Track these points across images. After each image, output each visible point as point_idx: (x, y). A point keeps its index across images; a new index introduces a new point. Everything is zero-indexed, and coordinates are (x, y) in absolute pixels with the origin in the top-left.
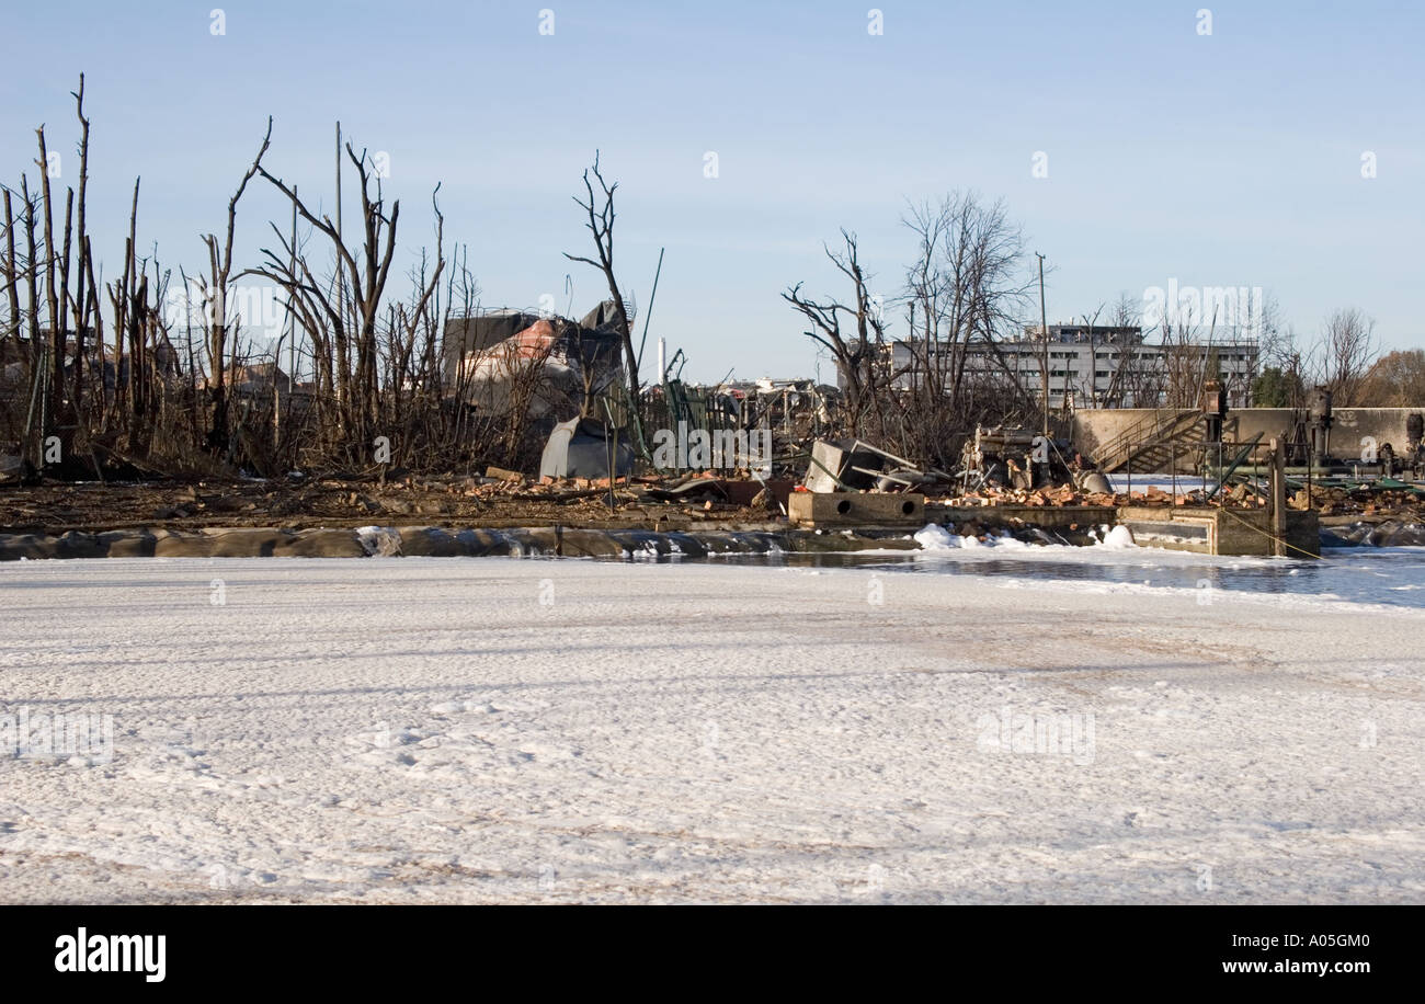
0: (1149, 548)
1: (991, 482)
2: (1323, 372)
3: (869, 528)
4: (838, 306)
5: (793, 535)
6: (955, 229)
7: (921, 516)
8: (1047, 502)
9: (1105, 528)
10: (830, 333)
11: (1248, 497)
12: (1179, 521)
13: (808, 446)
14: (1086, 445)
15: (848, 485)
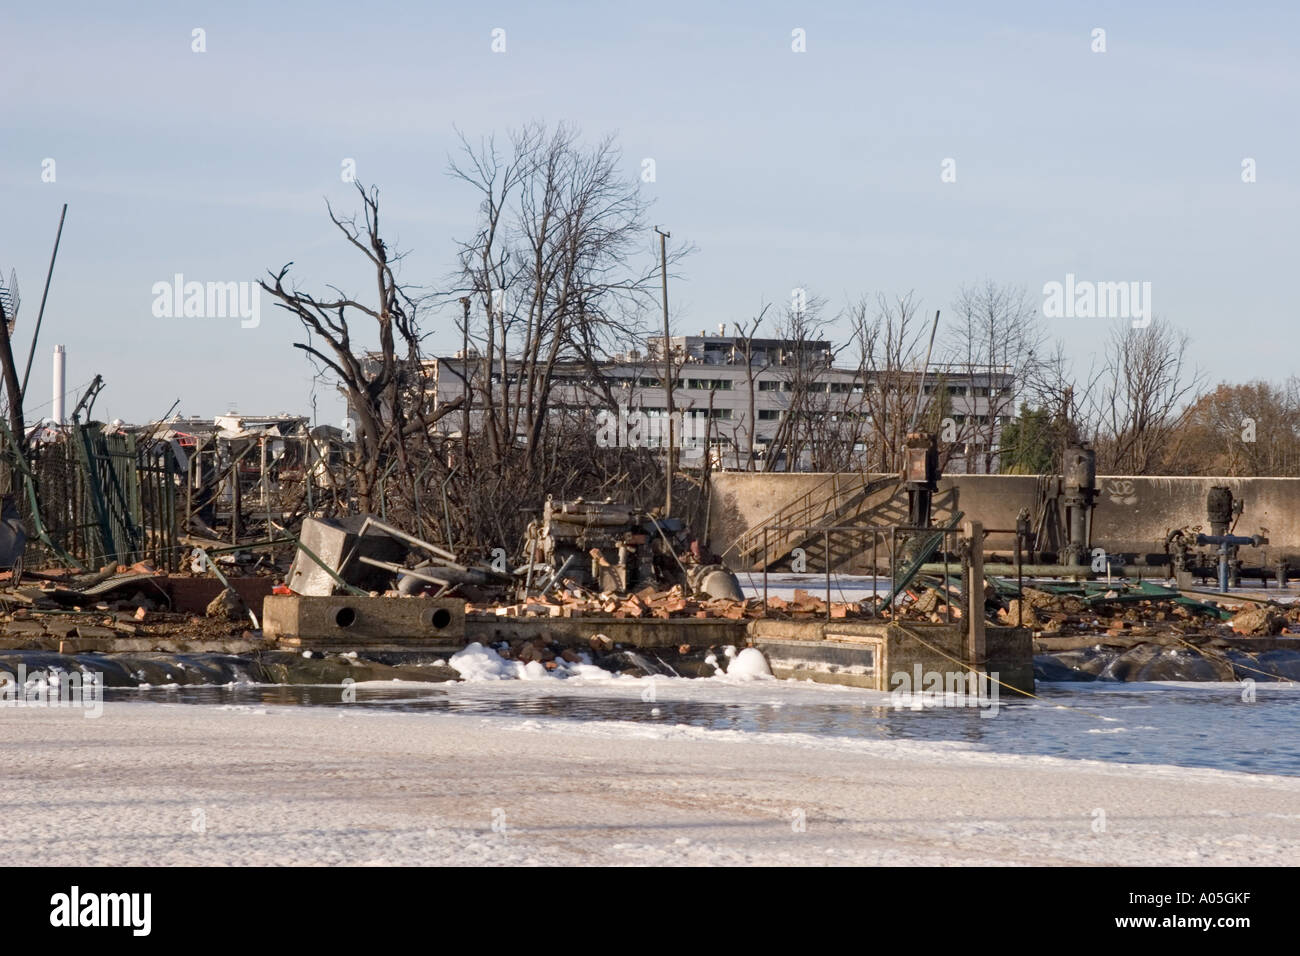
0: (790, 680)
1: (566, 582)
2: (1109, 416)
3: (381, 648)
4: (348, 303)
5: (268, 659)
6: (536, 184)
7: (461, 631)
8: (647, 612)
9: (729, 651)
10: (335, 345)
11: (940, 607)
12: (834, 641)
13: (293, 524)
14: (728, 527)
15: (353, 584)
